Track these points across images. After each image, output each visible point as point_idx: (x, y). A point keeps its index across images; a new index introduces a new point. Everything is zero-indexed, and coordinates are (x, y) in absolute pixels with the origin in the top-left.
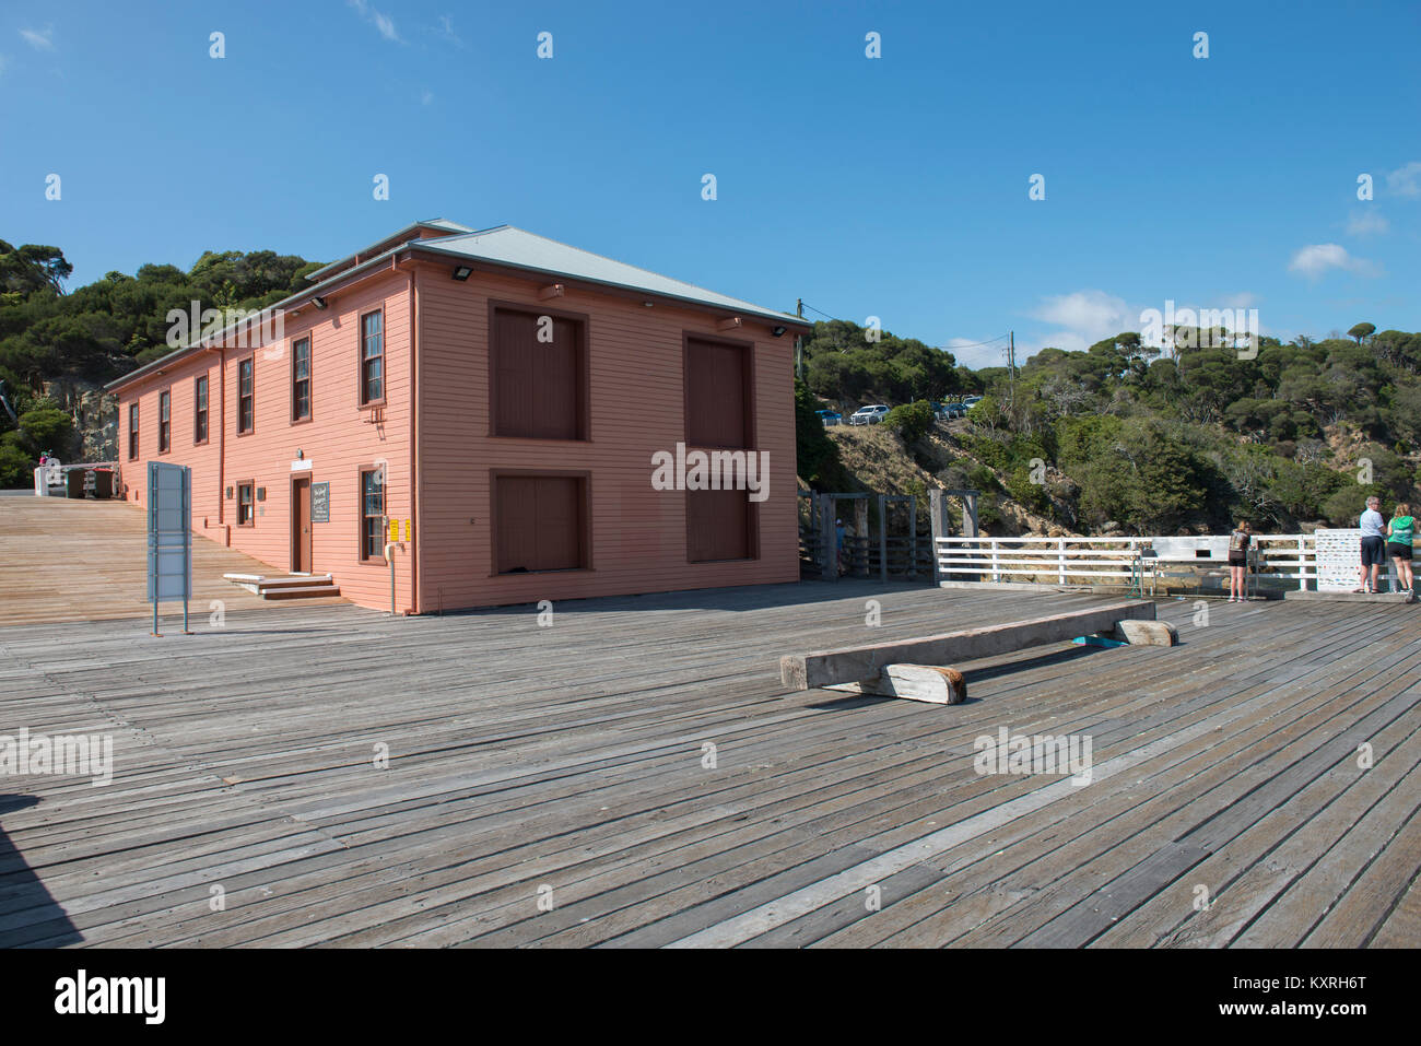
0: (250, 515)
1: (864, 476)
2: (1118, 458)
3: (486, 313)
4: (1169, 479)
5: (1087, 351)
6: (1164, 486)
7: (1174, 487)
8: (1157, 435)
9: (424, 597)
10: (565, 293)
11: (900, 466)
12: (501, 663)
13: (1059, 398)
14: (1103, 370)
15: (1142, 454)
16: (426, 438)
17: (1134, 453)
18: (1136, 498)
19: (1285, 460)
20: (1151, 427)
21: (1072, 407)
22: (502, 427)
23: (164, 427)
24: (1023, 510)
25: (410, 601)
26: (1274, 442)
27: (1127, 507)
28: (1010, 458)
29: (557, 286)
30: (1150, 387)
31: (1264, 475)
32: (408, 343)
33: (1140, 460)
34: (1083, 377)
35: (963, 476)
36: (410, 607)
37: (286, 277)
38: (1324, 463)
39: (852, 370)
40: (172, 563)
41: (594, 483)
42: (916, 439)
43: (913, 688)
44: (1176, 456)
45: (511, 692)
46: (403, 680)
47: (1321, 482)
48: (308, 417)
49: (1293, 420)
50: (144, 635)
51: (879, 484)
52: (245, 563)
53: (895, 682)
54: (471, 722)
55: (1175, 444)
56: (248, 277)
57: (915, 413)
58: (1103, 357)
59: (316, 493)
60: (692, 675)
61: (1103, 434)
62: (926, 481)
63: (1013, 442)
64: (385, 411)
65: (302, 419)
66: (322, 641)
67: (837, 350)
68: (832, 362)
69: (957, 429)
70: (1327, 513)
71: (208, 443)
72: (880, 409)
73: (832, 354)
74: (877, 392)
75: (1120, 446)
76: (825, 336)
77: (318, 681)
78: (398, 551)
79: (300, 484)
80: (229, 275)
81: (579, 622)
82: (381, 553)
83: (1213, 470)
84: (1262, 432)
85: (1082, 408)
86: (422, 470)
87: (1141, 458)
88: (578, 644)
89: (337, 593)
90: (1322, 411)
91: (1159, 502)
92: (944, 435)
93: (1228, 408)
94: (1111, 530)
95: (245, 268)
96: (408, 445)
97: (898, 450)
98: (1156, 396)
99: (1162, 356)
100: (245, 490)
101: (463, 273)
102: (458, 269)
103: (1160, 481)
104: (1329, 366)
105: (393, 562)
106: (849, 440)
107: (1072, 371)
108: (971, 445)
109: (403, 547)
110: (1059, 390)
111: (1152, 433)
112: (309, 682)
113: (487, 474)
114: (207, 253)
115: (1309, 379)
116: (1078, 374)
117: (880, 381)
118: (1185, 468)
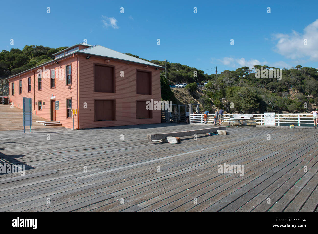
0: (41, 108)
1: (180, 100)
2: (239, 96)
3: (93, 66)
4: (251, 101)
5: (235, 71)
6: (249, 103)
7: (252, 103)
8: (249, 91)
9: (80, 126)
10: (110, 61)
11: (189, 98)
12: (96, 137)
13: (227, 82)
14: (239, 75)
15: (245, 95)
16: (81, 92)
17: (243, 95)
18: (243, 105)
19: (279, 97)
20: (247, 89)
21: (230, 84)
22: (97, 90)
23: (20, 88)
24: (217, 108)
25: (77, 126)
26: (277, 93)
27: (241, 107)
28: (214, 96)
29: (108, 60)
30: (249, 79)
31: (275, 100)
32: (77, 72)
33: (244, 97)
34: (233, 77)
35: (203, 100)
36: (77, 128)
37: (45, 52)
38: (289, 98)
39: (179, 75)
40: (28, 118)
41: (116, 102)
42: (193, 91)
43: (171, 141)
44: (252, 96)
45: (98, 142)
46: (77, 140)
47: (287, 102)
48: (54, 87)
49: (282, 87)
50: (22, 133)
51: (184, 102)
52: (40, 119)
53: (168, 140)
54: (91, 146)
55: (253, 93)
56: (36, 52)
57: (193, 85)
58: (239, 72)
59: (56, 104)
60: (132, 139)
61: (236, 91)
62: (195, 101)
63: (215, 92)
64: (71, 86)
65: (53, 87)
66: (59, 134)
67: (176, 70)
68: (174, 73)
69: (203, 89)
70: (289, 109)
71: (31, 92)
72: (185, 84)
73: (174, 71)
74: (185, 80)
75: (240, 93)
76: (173, 67)
77: (61, 140)
78: (75, 116)
79: (53, 102)
80: (32, 51)
81: (113, 131)
82: (71, 116)
83: (261, 99)
84: (275, 90)
85: (232, 84)
86: (80, 99)
87: (245, 96)
88: (112, 134)
89: (61, 125)
90: (288, 86)
91: (248, 106)
92: (199, 91)
93: (267, 85)
94: (237, 113)
95: (36, 50)
96: (77, 94)
97: (189, 94)
98: (250, 82)
99: (252, 72)
100: (40, 102)
101: (88, 57)
102: (87, 57)
103: (248, 101)
104: (291, 75)
105: (73, 118)
106: (177, 91)
107: (230, 76)
108: (206, 93)
109: (75, 115)
110: (227, 80)
111: (247, 91)
112: (59, 141)
113: (93, 100)
114: (26, 46)
115: (286, 78)
116: (232, 76)
117: (186, 78)
118: (254, 99)
